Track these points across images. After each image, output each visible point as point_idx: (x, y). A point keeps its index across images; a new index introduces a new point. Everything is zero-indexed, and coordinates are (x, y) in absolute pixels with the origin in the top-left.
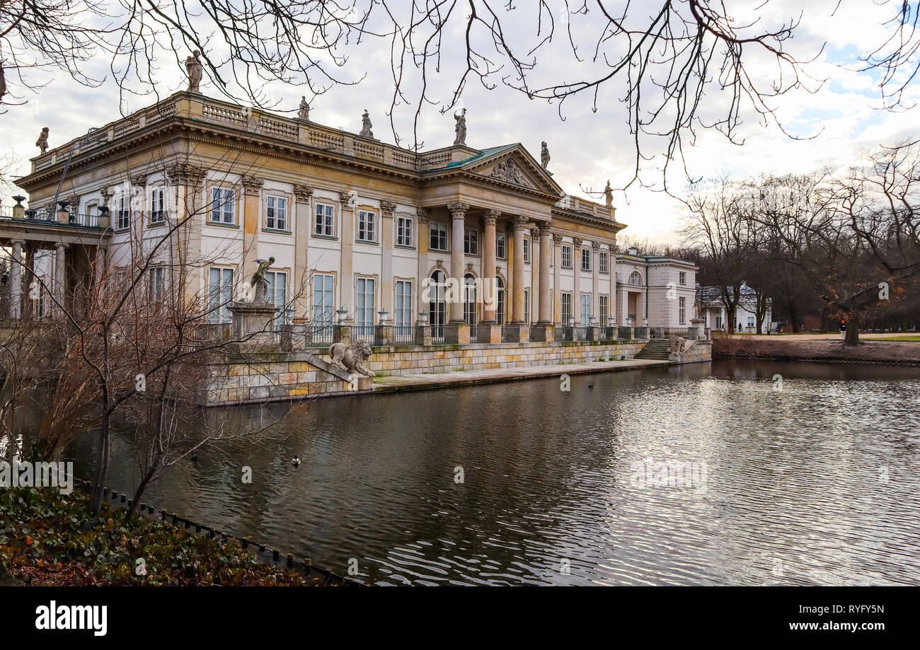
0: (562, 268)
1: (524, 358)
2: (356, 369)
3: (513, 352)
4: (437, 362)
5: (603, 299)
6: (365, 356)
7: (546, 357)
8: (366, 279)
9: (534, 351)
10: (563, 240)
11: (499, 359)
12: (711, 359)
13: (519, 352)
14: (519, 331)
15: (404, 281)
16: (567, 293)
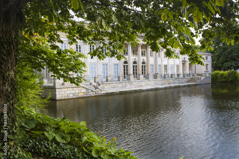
0: (164, 58)
1: (150, 84)
2: (97, 88)
3: (147, 82)
4: (124, 86)
5: (178, 66)
6: (99, 85)
7: (158, 83)
8: (105, 64)
9: (153, 82)
10: (164, 50)
11: (142, 84)
12: (211, 83)
13: (149, 82)
14: (149, 76)
15: (116, 64)
16: (166, 65)
